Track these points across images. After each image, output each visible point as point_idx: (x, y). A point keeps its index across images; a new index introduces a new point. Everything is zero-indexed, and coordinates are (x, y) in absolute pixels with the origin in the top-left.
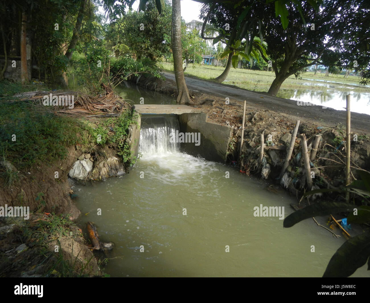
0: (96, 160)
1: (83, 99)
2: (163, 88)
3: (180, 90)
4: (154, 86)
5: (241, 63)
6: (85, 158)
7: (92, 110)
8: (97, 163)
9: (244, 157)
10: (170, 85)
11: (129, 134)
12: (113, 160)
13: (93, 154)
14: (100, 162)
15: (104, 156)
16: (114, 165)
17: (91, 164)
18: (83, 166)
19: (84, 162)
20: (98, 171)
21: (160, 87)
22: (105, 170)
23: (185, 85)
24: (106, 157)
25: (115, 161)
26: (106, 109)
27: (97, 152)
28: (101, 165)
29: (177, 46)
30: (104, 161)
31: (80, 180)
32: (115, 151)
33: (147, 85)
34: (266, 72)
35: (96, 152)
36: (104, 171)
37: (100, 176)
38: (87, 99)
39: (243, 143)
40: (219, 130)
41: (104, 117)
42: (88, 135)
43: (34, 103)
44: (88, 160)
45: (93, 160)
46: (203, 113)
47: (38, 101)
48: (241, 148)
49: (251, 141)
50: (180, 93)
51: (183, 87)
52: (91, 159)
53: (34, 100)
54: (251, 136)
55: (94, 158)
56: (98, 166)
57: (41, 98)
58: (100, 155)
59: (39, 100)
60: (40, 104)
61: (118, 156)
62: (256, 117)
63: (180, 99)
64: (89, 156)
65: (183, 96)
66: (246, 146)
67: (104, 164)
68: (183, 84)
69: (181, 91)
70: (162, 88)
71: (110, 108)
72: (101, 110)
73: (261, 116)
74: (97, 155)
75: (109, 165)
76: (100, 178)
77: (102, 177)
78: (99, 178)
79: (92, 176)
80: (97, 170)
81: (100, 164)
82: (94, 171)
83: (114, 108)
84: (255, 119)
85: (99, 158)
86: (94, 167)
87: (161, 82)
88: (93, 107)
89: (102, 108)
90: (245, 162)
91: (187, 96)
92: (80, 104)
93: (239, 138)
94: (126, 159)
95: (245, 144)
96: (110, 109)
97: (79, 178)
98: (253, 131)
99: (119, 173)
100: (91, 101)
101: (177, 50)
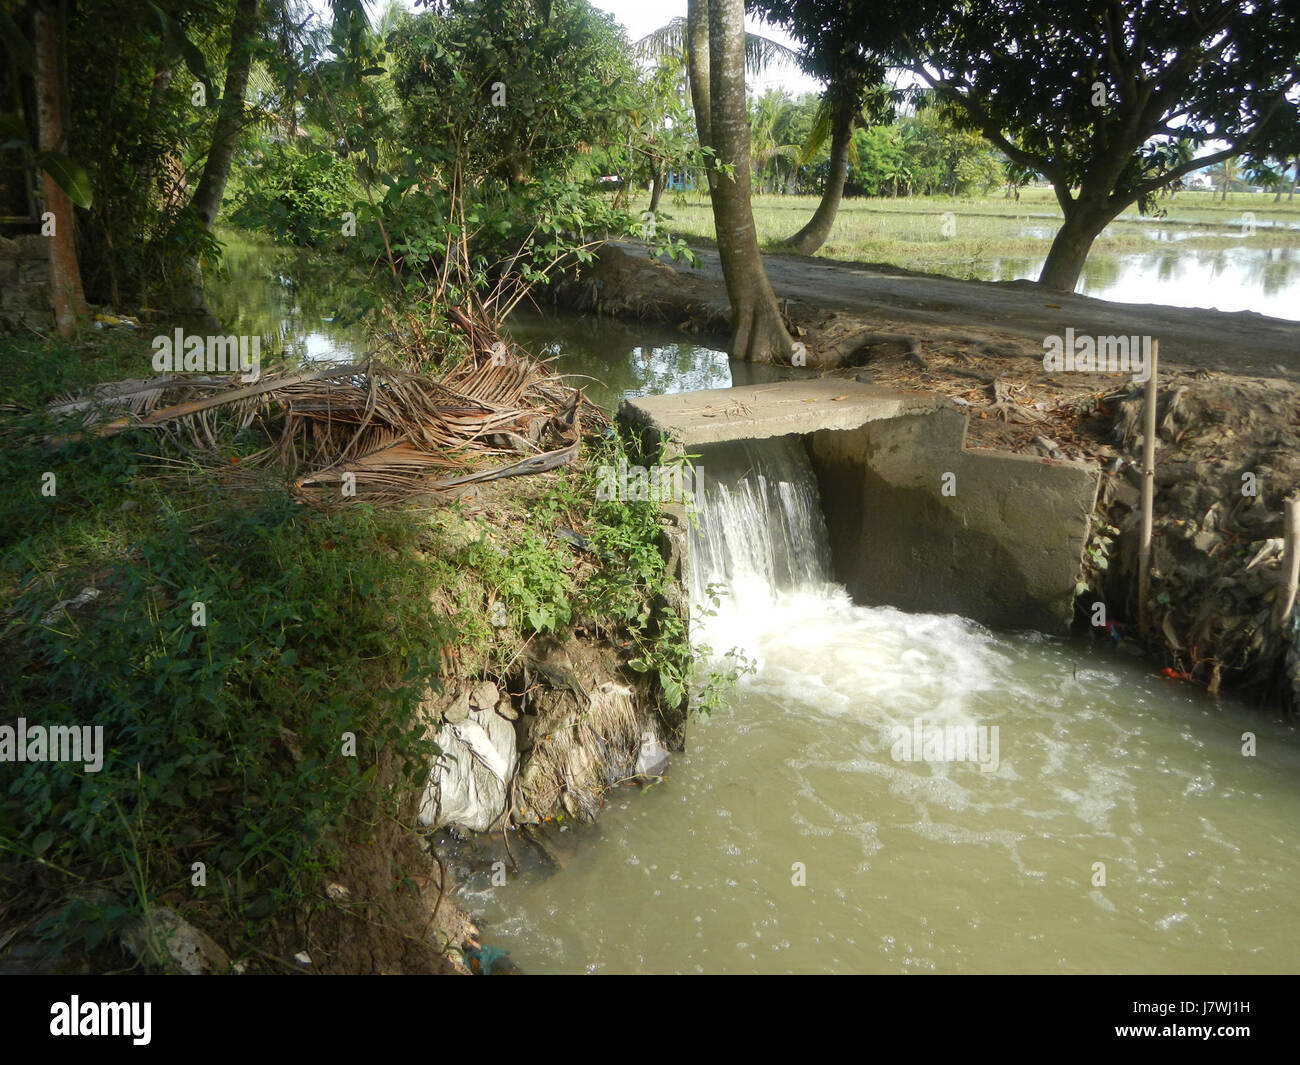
0: (531, 710)
1: (396, 399)
2: (635, 296)
3: (742, 307)
4: (592, 292)
5: (799, 175)
6: (476, 709)
7: (441, 446)
8: (542, 728)
9: (1173, 604)
10: (659, 282)
11: (673, 561)
12: (612, 698)
13: (513, 686)
14: (553, 724)
15: (571, 691)
16: (617, 727)
17: (506, 734)
18: (474, 754)
19: (473, 733)
20: (550, 772)
21: (616, 296)
22: (585, 760)
23: (765, 282)
24: (580, 691)
25: (619, 703)
26: (504, 436)
27: (532, 674)
28: (562, 736)
29: (728, 118)
30: (574, 716)
31: (472, 831)
32: (611, 650)
33: (558, 289)
34: (890, 199)
35: (526, 673)
36: (581, 763)
37: (567, 799)
38: (413, 398)
39: (1155, 536)
40: (1036, 487)
41: (508, 477)
42: (480, 590)
43: (168, 441)
44: (488, 714)
45: (512, 714)
46: (948, 413)
47: (184, 433)
48: (1144, 564)
49: (1200, 528)
50: (746, 319)
51: (759, 291)
52: (505, 708)
53: (163, 426)
54: (1189, 503)
55: (515, 703)
56: (548, 745)
57: (194, 414)
58: (548, 687)
59: (189, 421)
60: (197, 441)
61: (627, 675)
62: (1182, 409)
63: (746, 342)
64: (490, 692)
65: (760, 327)
66: (1173, 553)
67: (575, 729)
68: (755, 277)
69: (746, 307)
70: (629, 298)
71: (520, 425)
72: (479, 439)
73: (1203, 403)
74: (532, 689)
75: (599, 729)
76: (569, 806)
77: (576, 800)
78: (564, 807)
79: (528, 801)
80: (545, 764)
81: (557, 734)
82: (533, 772)
83: (541, 426)
84: (1179, 419)
85: (544, 700)
86: (525, 750)
87: (618, 273)
88: (444, 428)
89: (485, 431)
90: (1182, 629)
91: (776, 330)
92: (387, 425)
93: (1116, 513)
94: (672, 691)
95: (1164, 541)
96: (521, 433)
97: (470, 824)
98: (1195, 477)
99: (643, 766)
100: (431, 405)
101: (732, 134)
